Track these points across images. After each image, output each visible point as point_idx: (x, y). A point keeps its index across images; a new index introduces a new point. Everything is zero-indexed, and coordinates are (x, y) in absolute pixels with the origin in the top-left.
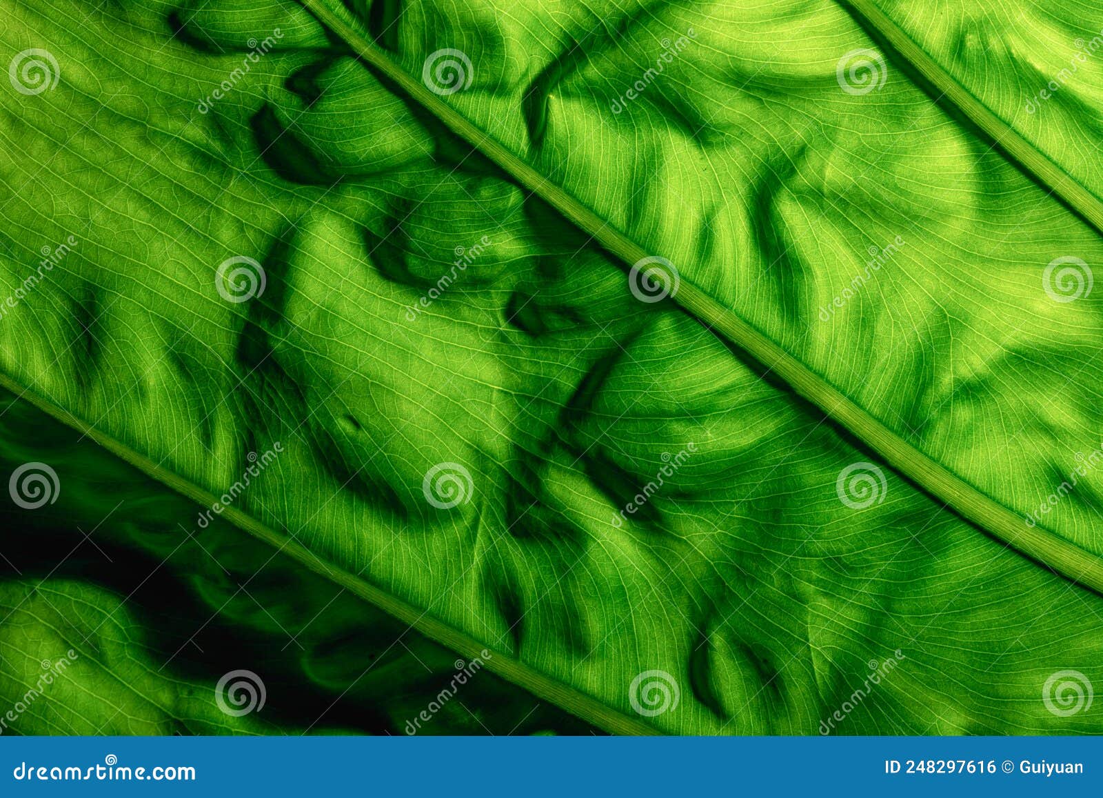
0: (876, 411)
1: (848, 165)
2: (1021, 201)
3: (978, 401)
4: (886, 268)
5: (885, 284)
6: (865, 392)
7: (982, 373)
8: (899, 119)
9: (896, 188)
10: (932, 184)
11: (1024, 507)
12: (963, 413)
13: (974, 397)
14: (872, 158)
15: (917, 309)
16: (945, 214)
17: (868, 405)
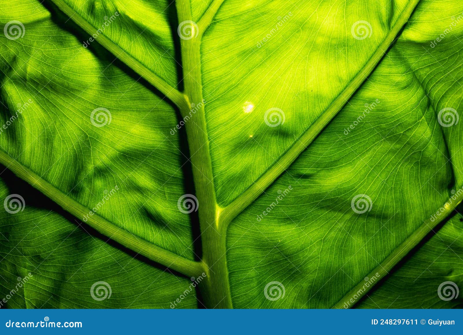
0: (56, 184)
1: (38, 66)
2: (123, 80)
3: (105, 177)
4: (57, 114)
5: (57, 122)
6: (50, 174)
7: (107, 163)
8: (61, 42)
9: (62, 76)
10: (79, 74)
11: (129, 228)
12: (99, 183)
13: (103, 175)
14: (50, 62)
15: (73, 133)
16: (85, 87)
17: (51, 181)
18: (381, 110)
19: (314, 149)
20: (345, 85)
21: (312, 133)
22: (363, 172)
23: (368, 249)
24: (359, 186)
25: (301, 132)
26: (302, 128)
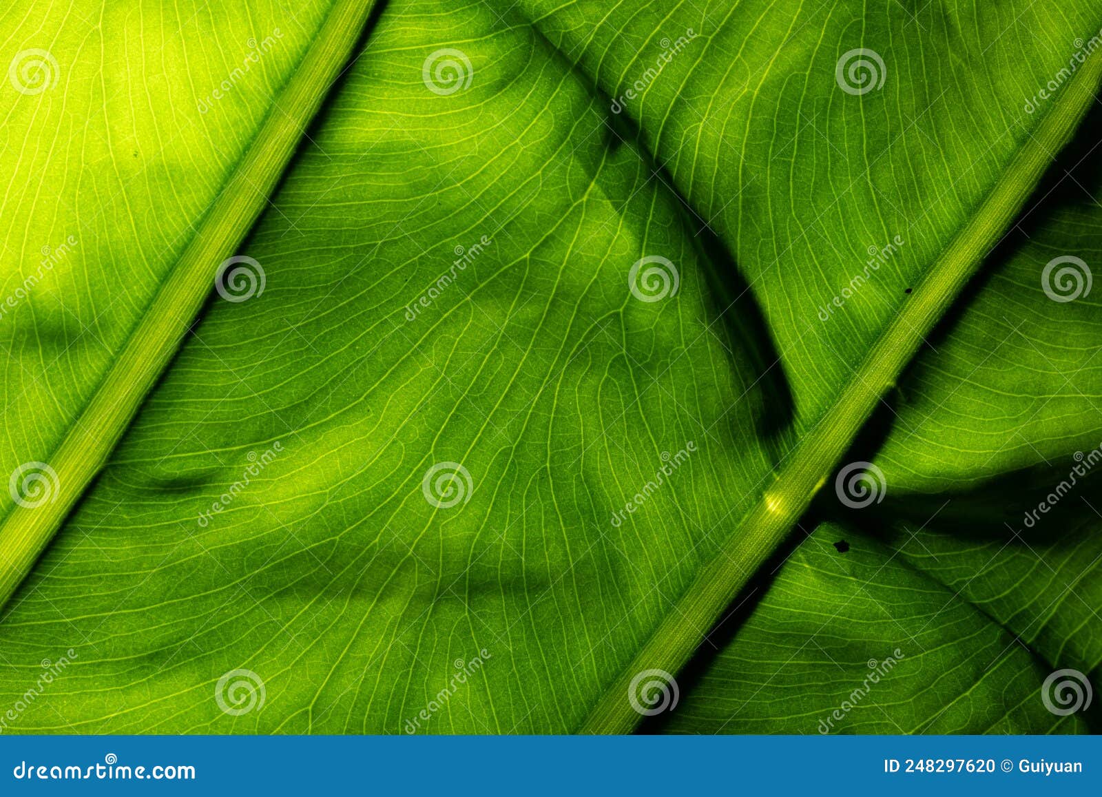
18: (428, 186)
19: (196, 374)
20: (261, 111)
21: (170, 314)
22: (416, 433)
23: (497, 713)
24: (406, 485)
25: (123, 320)
26: (128, 303)
